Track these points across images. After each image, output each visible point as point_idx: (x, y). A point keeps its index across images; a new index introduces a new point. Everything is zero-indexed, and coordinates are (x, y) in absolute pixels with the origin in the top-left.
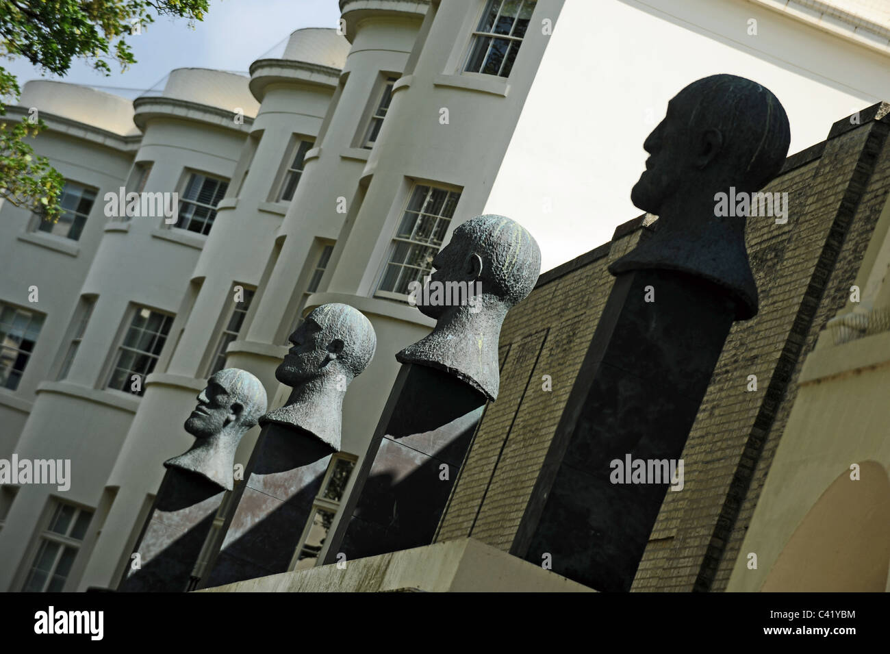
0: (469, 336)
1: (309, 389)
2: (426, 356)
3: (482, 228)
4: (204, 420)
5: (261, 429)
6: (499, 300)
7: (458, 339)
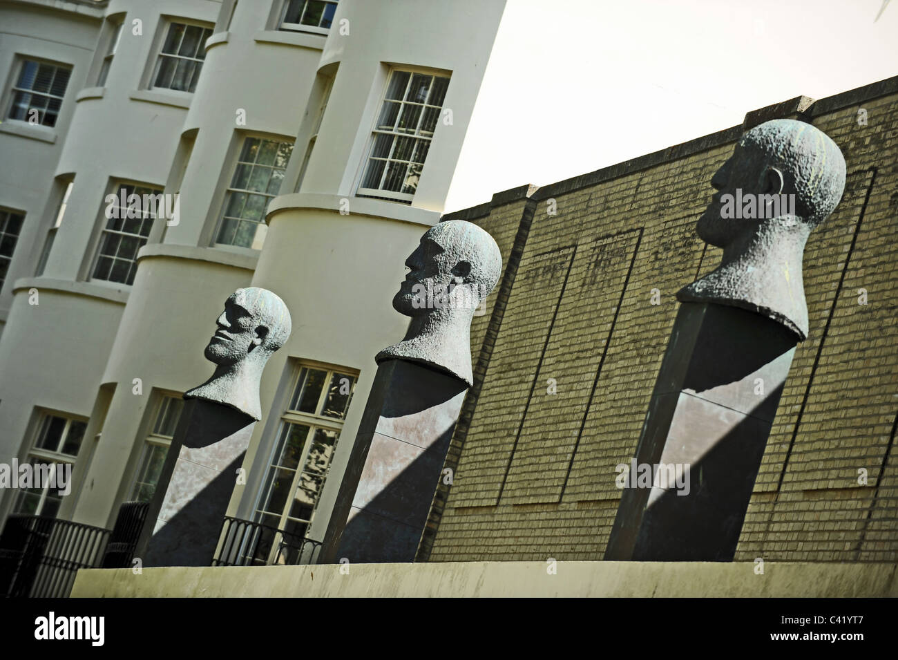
0: (774, 266)
1: (434, 319)
2: (727, 293)
3: (777, 137)
4: (227, 346)
5: (378, 367)
6: (803, 222)
7: (761, 273)
